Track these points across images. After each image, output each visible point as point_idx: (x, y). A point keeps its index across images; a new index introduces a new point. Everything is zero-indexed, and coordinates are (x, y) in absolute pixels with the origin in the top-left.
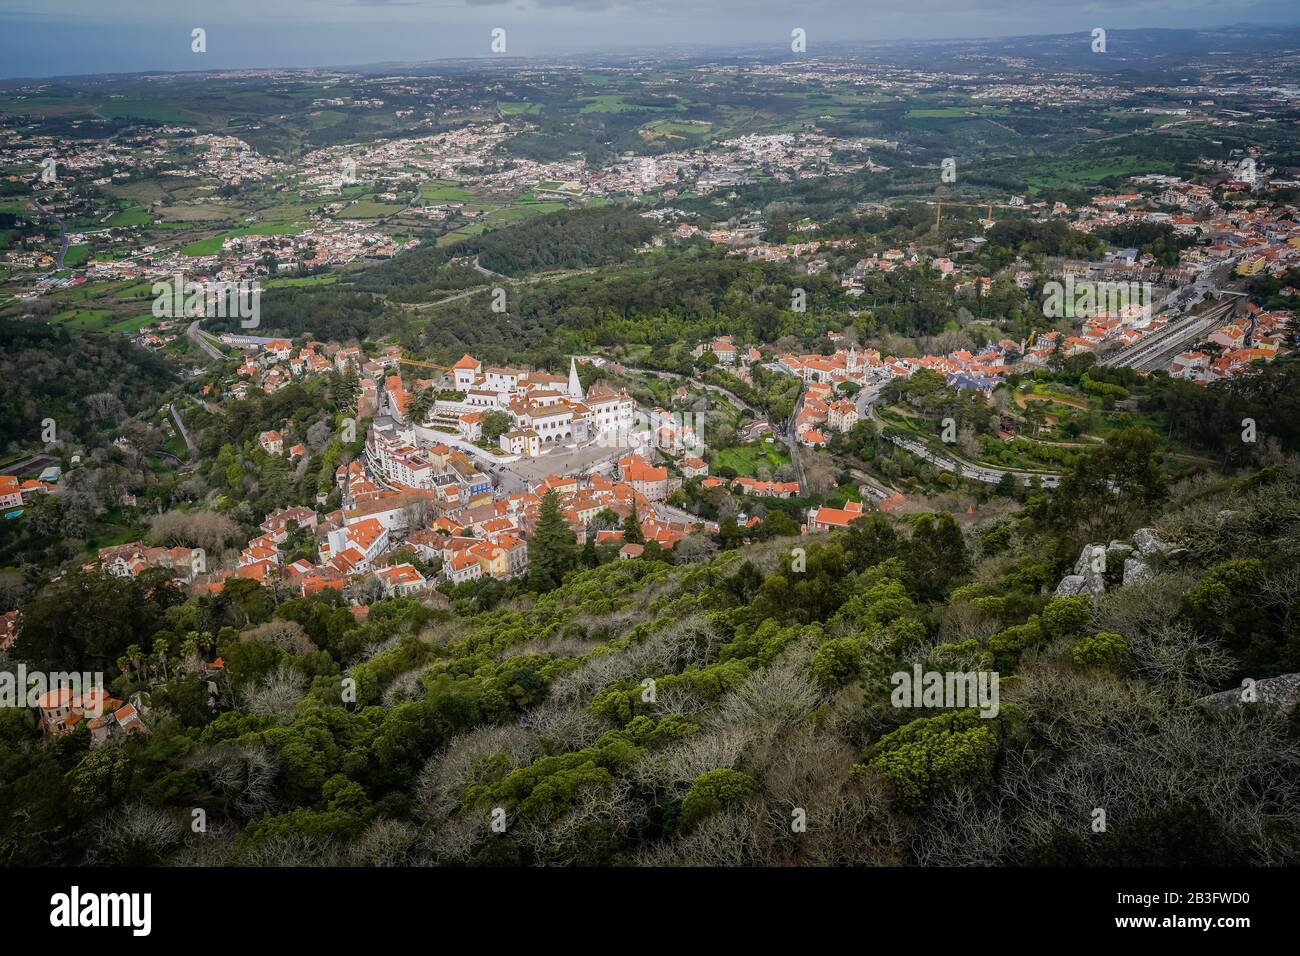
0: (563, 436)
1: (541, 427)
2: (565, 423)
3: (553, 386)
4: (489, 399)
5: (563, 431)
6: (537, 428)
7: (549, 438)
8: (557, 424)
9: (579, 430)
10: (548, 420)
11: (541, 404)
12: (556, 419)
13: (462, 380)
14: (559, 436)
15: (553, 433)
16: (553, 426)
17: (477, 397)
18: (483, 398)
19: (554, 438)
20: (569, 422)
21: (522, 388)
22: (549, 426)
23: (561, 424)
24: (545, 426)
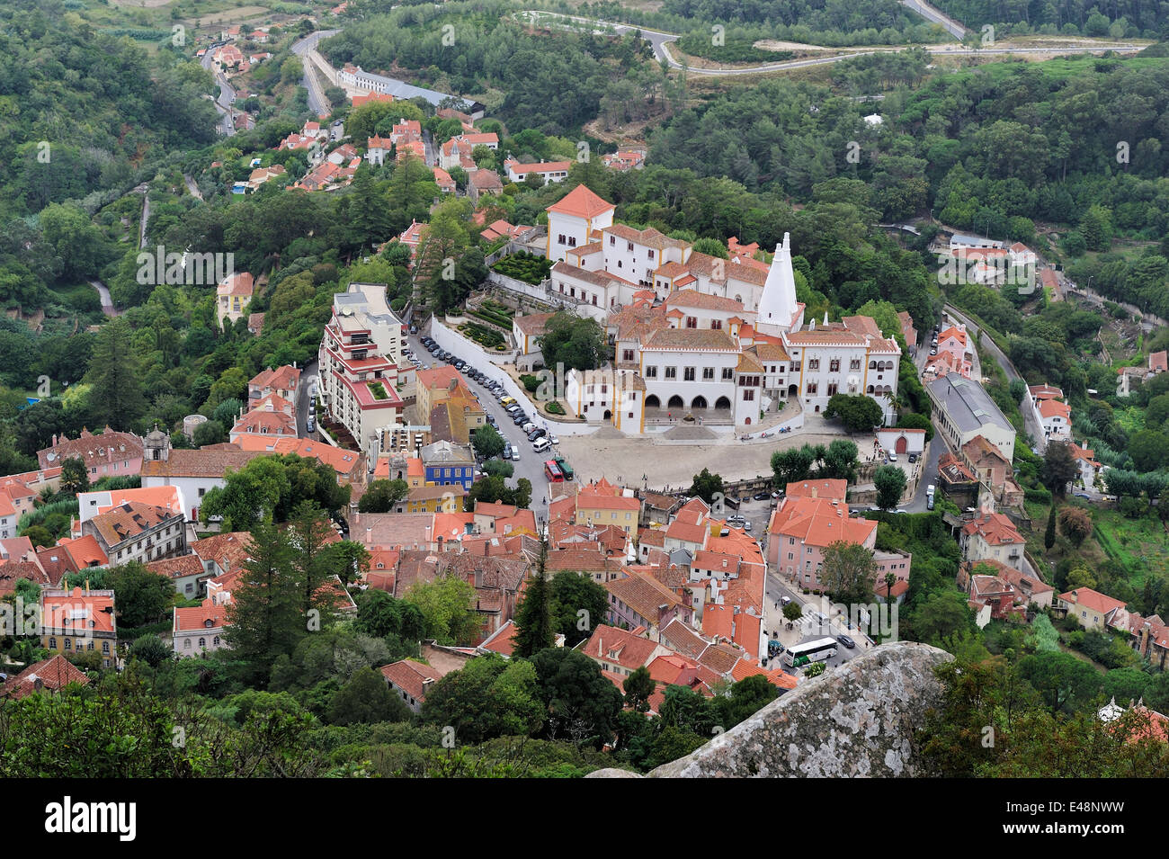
0: (711, 403)
1: (661, 372)
2: (718, 374)
3: (736, 288)
4: (592, 289)
5: (712, 390)
6: (652, 372)
7: (676, 401)
8: (699, 374)
9: (749, 396)
10: (681, 362)
11: (692, 323)
12: (699, 361)
13: (562, 239)
14: (700, 402)
15: (688, 392)
16: (690, 375)
17: (570, 282)
18: (580, 285)
19: (688, 402)
20: (727, 374)
21: (663, 280)
22: (680, 373)
23: (709, 374)
24: (671, 373)
